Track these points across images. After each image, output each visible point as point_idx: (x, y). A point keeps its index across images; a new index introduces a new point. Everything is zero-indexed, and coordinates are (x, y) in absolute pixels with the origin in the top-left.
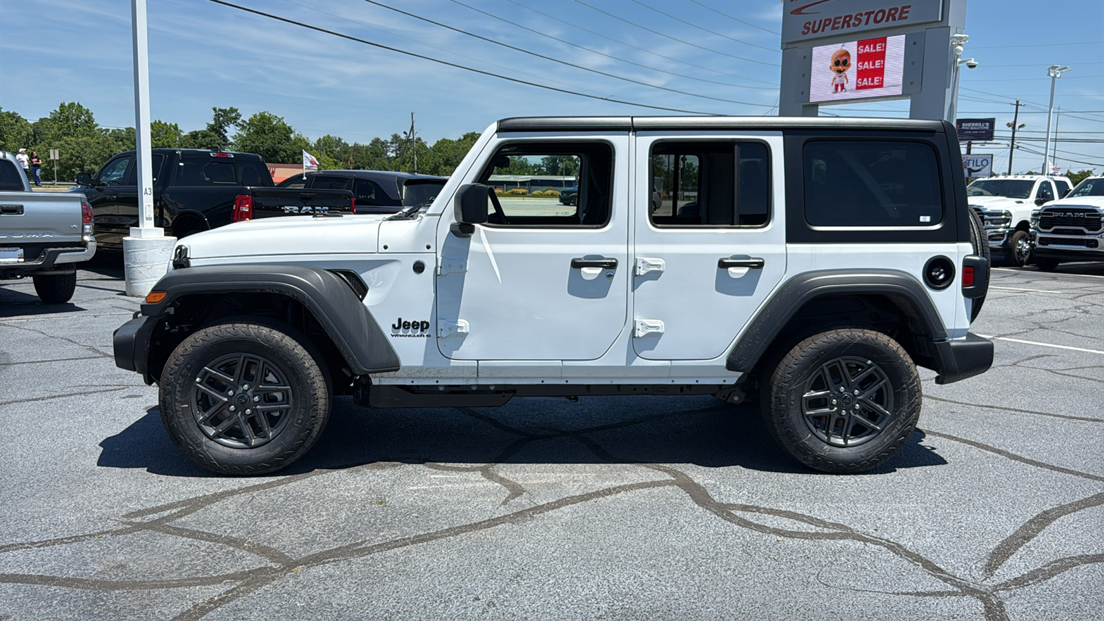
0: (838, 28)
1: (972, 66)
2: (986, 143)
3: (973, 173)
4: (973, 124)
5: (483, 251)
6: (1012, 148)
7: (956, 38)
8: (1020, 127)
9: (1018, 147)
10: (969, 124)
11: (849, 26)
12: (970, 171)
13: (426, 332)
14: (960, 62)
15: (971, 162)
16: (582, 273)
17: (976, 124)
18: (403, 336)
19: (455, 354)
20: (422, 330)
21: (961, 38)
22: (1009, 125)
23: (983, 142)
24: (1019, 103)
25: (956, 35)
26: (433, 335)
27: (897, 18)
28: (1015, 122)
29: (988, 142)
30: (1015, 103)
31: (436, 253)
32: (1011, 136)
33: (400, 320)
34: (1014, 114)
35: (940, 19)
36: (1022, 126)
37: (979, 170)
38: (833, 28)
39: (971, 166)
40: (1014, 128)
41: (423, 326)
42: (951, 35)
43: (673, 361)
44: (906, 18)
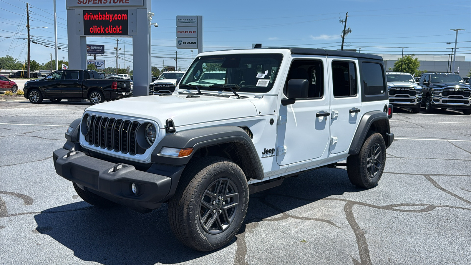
0: (96, 3)
1: (156, 26)
2: (101, 55)
3: (98, 68)
4: (96, 47)
5: (291, 111)
6: (117, 58)
7: (150, 14)
8: (119, 49)
9: (119, 58)
10: (94, 47)
11: (101, 3)
12: (97, 67)
13: (274, 154)
14: (151, 24)
15: (96, 63)
16: (319, 119)
17: (97, 47)
18: (266, 157)
19: (282, 163)
20: (272, 153)
21: (152, 14)
22: (115, 48)
23: (100, 55)
24: (118, 40)
25: (149, 13)
26: (276, 155)
27: (124, 2)
28: (117, 47)
29: (102, 55)
30: (116, 40)
31: (277, 114)
32: (116, 52)
33: (265, 149)
34: (116, 44)
35: (143, 5)
36: (120, 49)
37: (100, 66)
38: (94, 3)
39: (96, 65)
40: (117, 50)
41: (272, 151)
42: (148, 12)
43: (338, 153)
44: (128, 3)
